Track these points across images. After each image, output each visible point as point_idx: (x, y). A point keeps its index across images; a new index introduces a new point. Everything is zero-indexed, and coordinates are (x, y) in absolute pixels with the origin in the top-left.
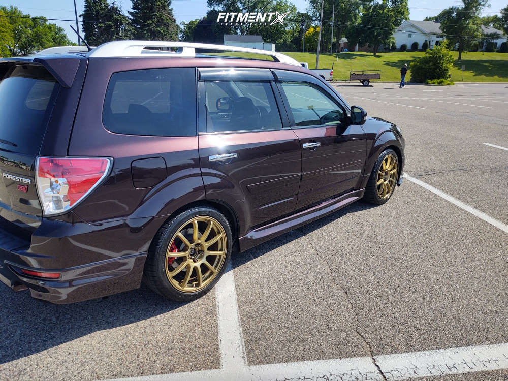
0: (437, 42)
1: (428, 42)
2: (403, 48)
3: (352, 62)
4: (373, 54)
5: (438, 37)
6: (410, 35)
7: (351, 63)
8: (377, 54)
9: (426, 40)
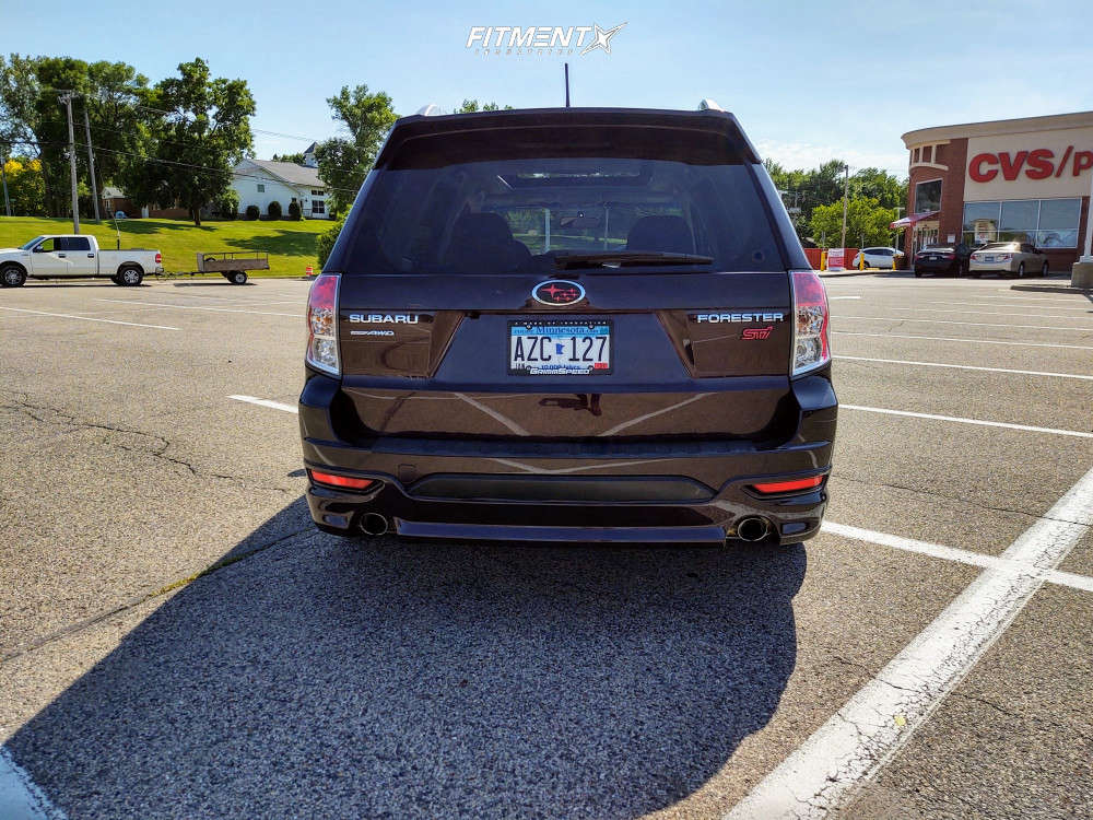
0: (314, 203)
1: (298, 202)
2: (252, 214)
3: (156, 239)
4: (193, 223)
5: (314, 193)
6: (261, 188)
7: (153, 241)
8: (203, 224)
9: (294, 200)
